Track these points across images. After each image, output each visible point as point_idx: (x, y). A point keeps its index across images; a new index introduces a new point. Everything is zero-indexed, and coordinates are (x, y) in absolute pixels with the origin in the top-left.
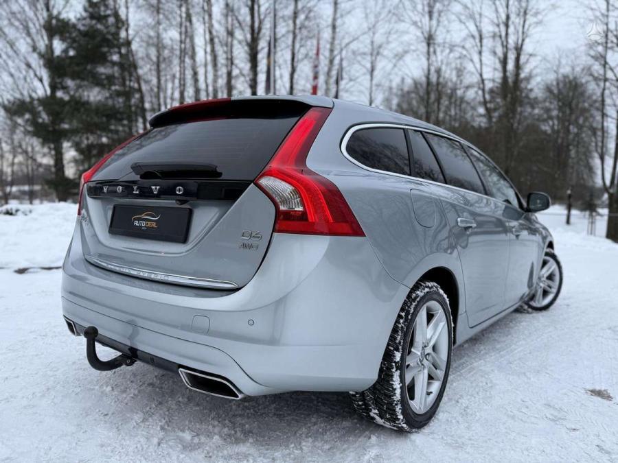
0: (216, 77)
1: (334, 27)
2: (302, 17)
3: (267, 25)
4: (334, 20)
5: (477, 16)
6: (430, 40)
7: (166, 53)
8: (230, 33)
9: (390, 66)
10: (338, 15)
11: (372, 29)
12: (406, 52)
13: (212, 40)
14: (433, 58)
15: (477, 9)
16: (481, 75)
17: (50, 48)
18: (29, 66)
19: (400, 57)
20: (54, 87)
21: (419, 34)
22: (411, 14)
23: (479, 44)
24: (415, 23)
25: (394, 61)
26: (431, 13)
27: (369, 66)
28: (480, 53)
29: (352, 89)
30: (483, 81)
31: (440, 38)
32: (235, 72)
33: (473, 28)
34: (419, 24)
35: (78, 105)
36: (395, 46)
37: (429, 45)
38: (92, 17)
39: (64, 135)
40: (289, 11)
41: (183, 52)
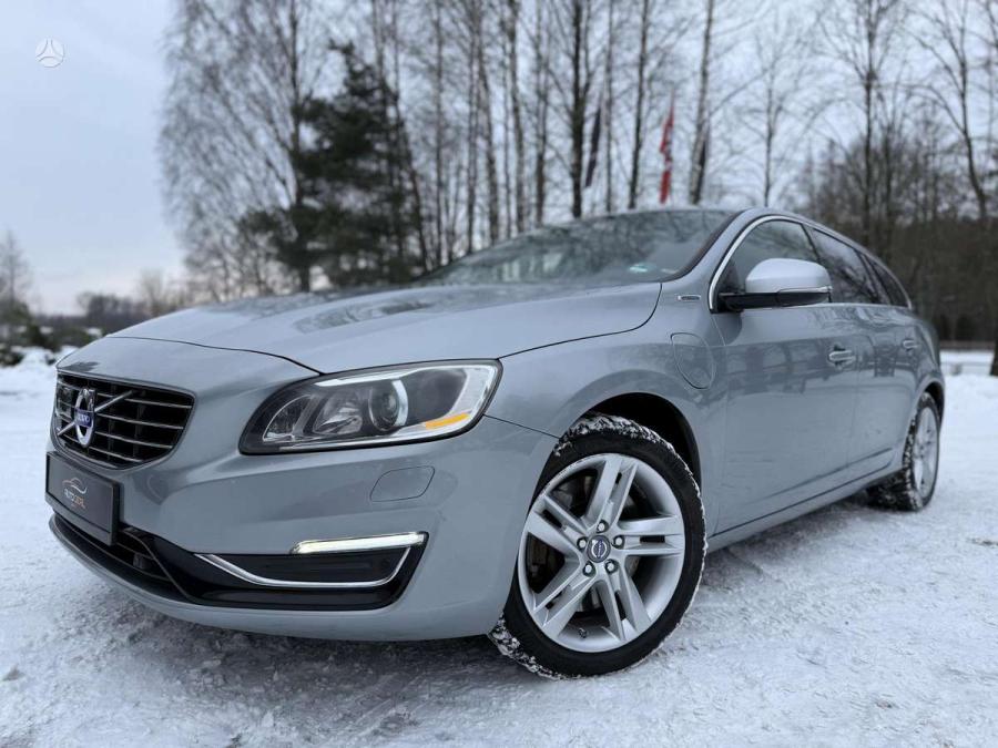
0: (521, 165)
1: (705, 74)
2: (653, 63)
3: (599, 78)
4: (705, 62)
5: (956, 35)
6: (870, 79)
7: (450, 134)
8: (543, 96)
9: (800, 127)
10: (711, 54)
11: (770, 70)
12: (829, 103)
13: (516, 110)
14: (877, 108)
15: (954, 22)
16: (965, 132)
17: (296, 137)
18: (269, 164)
19: (816, 111)
20: (301, 193)
21: (850, 71)
22: (836, 40)
23: (959, 80)
24: (844, 56)
25: (807, 120)
26: (871, 37)
27: (764, 129)
28: (963, 95)
29: (736, 168)
30: (968, 142)
31: (888, 75)
32: (549, 154)
33: (948, 55)
34: (851, 56)
35: (335, 215)
36: (809, 94)
37: (868, 88)
38: (354, 91)
39: (315, 257)
40: (632, 56)
41: (474, 132)
